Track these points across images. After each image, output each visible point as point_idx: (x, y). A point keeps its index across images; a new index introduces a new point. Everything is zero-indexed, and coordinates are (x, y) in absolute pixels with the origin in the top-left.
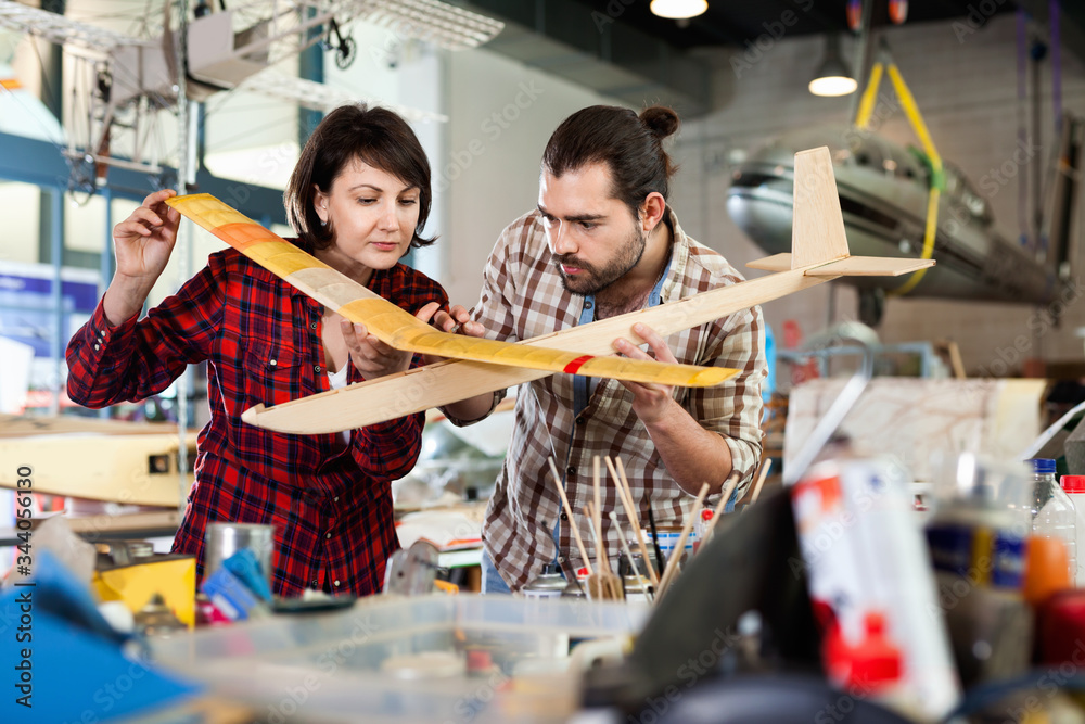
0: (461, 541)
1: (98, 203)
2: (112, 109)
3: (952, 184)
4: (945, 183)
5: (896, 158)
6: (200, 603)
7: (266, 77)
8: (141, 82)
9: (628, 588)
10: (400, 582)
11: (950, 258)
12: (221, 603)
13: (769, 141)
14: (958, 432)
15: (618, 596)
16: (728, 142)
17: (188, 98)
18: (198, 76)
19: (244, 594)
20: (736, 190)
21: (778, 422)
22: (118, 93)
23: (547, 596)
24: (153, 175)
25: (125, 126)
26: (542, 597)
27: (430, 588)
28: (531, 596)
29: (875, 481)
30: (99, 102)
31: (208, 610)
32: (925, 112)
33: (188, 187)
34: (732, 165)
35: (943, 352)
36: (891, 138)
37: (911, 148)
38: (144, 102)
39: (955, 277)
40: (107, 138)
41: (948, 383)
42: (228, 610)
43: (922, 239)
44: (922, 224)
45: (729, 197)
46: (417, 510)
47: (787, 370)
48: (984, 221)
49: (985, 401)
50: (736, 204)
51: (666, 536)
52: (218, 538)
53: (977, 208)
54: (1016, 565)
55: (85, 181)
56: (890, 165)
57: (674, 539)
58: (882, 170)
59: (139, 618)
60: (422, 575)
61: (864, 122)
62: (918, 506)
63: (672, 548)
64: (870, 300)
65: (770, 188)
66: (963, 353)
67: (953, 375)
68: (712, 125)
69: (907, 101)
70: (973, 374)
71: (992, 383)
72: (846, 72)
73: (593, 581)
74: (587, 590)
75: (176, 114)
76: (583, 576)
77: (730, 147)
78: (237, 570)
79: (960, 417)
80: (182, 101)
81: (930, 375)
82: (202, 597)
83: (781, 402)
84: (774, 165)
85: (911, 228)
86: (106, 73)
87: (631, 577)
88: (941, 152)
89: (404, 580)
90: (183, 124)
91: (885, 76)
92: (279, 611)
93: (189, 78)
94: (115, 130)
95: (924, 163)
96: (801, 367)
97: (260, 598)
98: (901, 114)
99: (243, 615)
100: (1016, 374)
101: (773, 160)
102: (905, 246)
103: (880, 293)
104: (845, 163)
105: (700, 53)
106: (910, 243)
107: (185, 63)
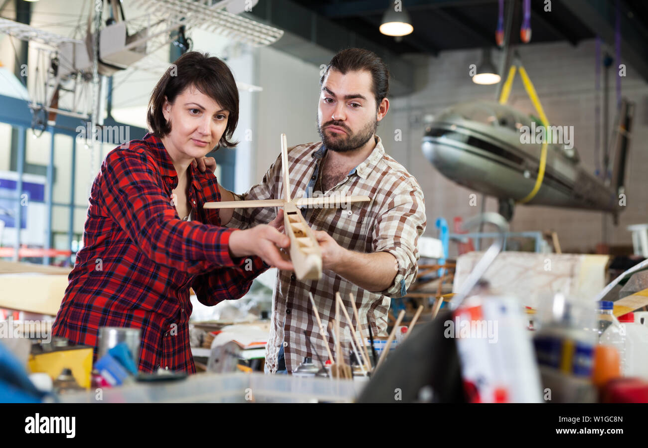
0: (258, 343)
1: (47, 136)
2: (59, 80)
5: (523, 122)
6: (94, 375)
8: (74, 65)
9: (355, 372)
10: (217, 365)
11: (554, 183)
12: (106, 375)
13: (447, 110)
14: (556, 285)
15: (349, 377)
16: (424, 110)
17: (100, 74)
18: (105, 61)
19: (121, 370)
20: (428, 138)
21: (450, 277)
22: (62, 71)
23: (306, 377)
24: (84, 120)
25: (68, 91)
26: (303, 377)
27: (235, 369)
28: (297, 377)
29: (503, 309)
30: (52, 76)
31: (99, 380)
32: (540, 96)
34: (425, 124)
35: (548, 238)
36: (520, 110)
37: (532, 117)
38: (79, 77)
39: (556, 193)
40: (56, 97)
41: (551, 255)
42: (110, 380)
43: (537, 171)
44: (538, 162)
45: (424, 142)
46: (231, 324)
47: (455, 246)
48: (574, 161)
49: (573, 267)
50: (427, 147)
51: (379, 342)
52: (106, 336)
53: (570, 152)
54: (587, 362)
55: (40, 123)
56: (520, 126)
57: (383, 344)
58: (515, 129)
59: (56, 383)
60: (230, 361)
61: (504, 101)
62: (531, 328)
63: (382, 349)
64: (506, 205)
65: (448, 138)
66: (560, 239)
67: (554, 251)
68: (415, 100)
69: (530, 88)
70: (565, 251)
71: (577, 257)
72: (494, 71)
73: (334, 368)
74: (330, 373)
76: (328, 365)
77: (425, 114)
78: (117, 356)
79: (558, 277)
80: (97, 76)
81: (540, 251)
82: (96, 371)
83: (451, 265)
84: (450, 124)
85: (531, 163)
86: (56, 59)
87: (357, 366)
89: (218, 364)
91: (517, 73)
92: (140, 380)
93: (100, 61)
94: (61, 93)
95: (539, 124)
96: (464, 244)
97: (130, 373)
98: (526, 97)
99: (119, 383)
100: (592, 252)
101: (449, 121)
102: (527, 174)
103: (512, 201)
104: (492, 124)
105: (408, 57)
106: (530, 173)
107: (98, 53)
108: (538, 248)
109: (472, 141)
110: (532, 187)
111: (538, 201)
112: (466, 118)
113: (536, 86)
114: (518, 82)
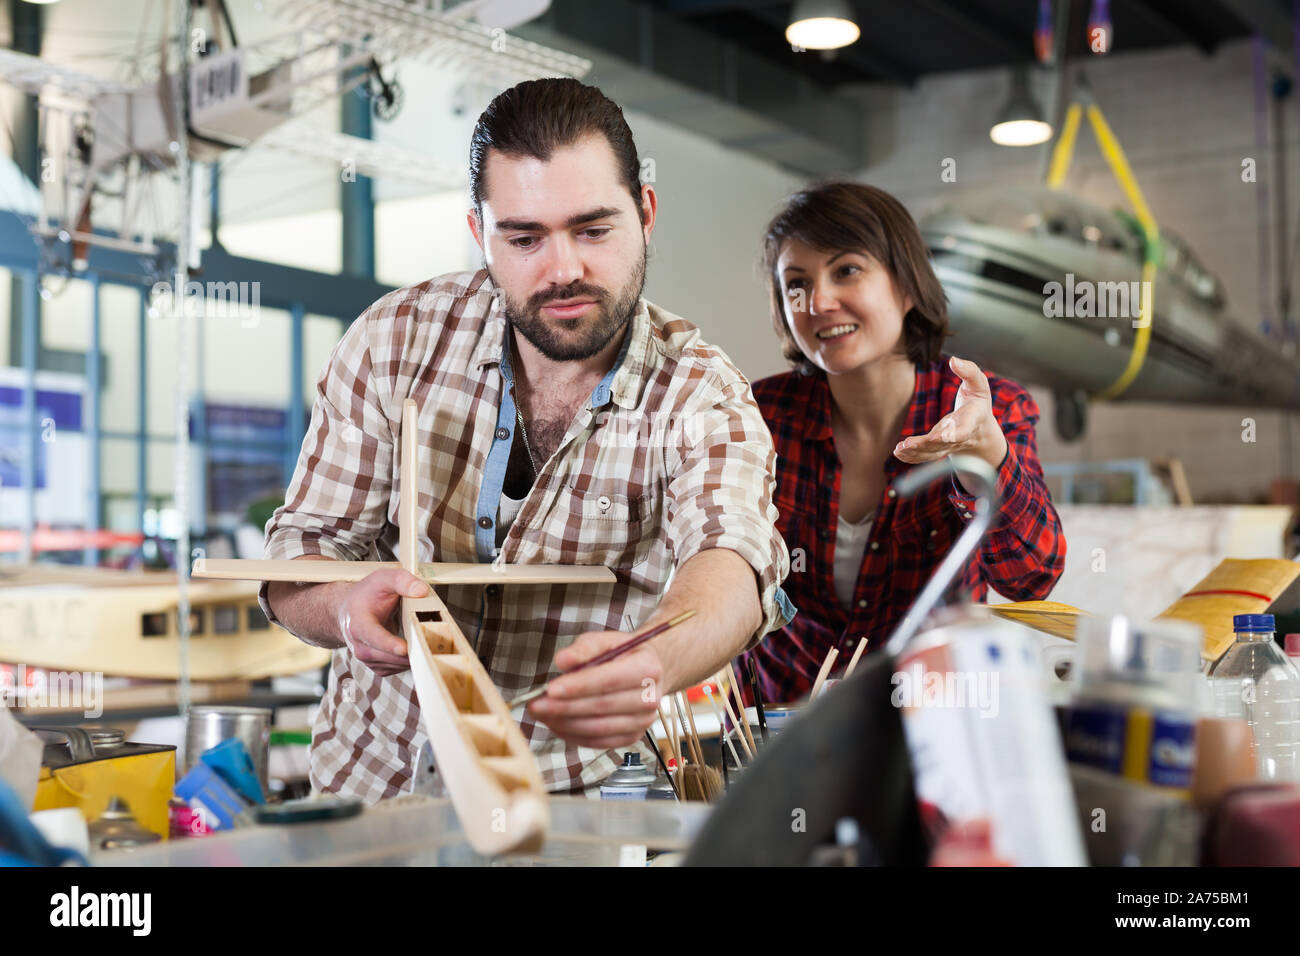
1: (83, 288)
2: (93, 173)
3: (1172, 257)
4: (1163, 254)
5: (1099, 224)
6: (177, 808)
7: (288, 132)
8: (130, 139)
10: (432, 779)
11: (1171, 352)
12: (198, 808)
13: (937, 204)
17: (191, 158)
18: (203, 131)
19: (229, 797)
22: (101, 153)
24: (146, 256)
25: (110, 195)
29: (994, 652)
30: (77, 164)
32: (1135, 165)
33: (191, 272)
35: (1163, 472)
36: (1094, 198)
37: (1119, 213)
38: (134, 165)
39: (1174, 374)
40: (87, 210)
41: (1166, 513)
42: (205, 817)
48: (1214, 304)
49: (1214, 536)
52: (202, 727)
53: (1205, 287)
54: (1184, 756)
55: (60, 263)
56: (1092, 234)
58: (1082, 240)
59: (97, 828)
61: (1057, 180)
64: (1069, 405)
66: (1189, 473)
67: (1176, 501)
69: (1112, 151)
70: (1200, 500)
71: (1223, 512)
72: (1036, 114)
75: (175, 179)
78: (220, 767)
79: (1184, 554)
80: (183, 164)
81: (1146, 502)
82: (178, 800)
84: (943, 236)
86: (87, 128)
88: (1158, 216)
89: (435, 777)
90: (184, 192)
91: (1085, 122)
93: (191, 133)
94: (98, 200)
95: (1136, 230)
98: (1105, 168)
99: (227, 824)
100: (1261, 500)
101: (941, 229)
102: (1113, 337)
103: (1081, 396)
104: (1033, 232)
105: (852, 92)
106: (1119, 333)
107: (187, 115)
108: (1140, 496)
109: (991, 270)
110: (1123, 363)
111: (1140, 392)
112: (977, 221)
113: (1125, 145)
114: (1086, 138)
